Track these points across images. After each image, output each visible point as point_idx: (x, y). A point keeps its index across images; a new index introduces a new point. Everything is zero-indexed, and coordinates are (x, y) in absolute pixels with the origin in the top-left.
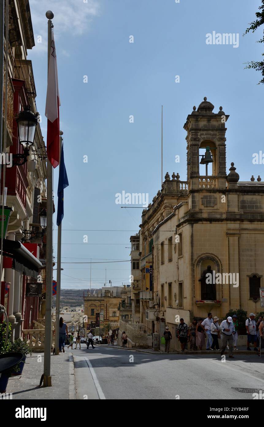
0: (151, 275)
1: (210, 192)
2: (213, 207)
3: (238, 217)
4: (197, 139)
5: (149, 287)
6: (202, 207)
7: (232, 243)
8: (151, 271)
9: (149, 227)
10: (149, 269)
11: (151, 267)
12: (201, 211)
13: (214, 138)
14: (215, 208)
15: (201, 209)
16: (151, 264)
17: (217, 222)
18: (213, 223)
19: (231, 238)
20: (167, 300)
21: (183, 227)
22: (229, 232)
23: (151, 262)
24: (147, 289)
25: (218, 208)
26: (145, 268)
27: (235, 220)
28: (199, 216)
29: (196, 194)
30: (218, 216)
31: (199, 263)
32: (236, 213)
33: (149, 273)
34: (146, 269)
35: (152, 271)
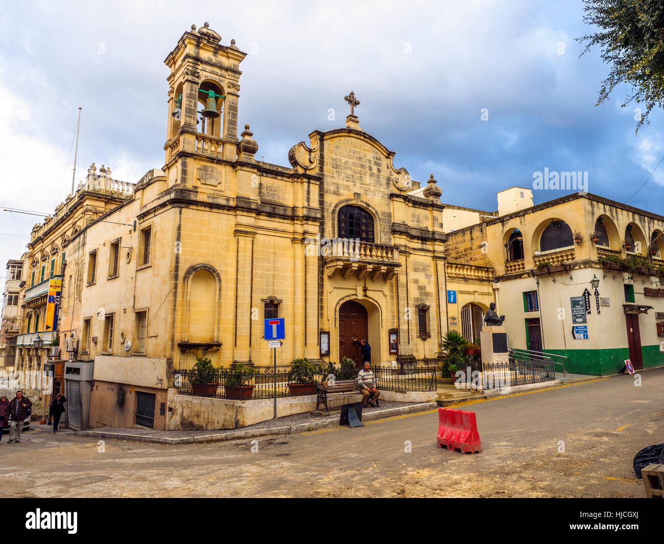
0: (56, 306)
1: (213, 162)
2: (216, 186)
3: (253, 206)
4: (197, 75)
5: (51, 325)
6: (198, 184)
7: (243, 246)
8: (57, 301)
9: (44, 247)
10: (55, 297)
11: (59, 294)
12: (195, 190)
13: (222, 81)
14: (219, 188)
15: (196, 187)
16: (59, 290)
17: (221, 211)
18: (214, 210)
19: (242, 240)
20: (98, 343)
21: (155, 216)
22: (238, 228)
23: (59, 286)
24: (48, 327)
25: (223, 190)
26: (47, 296)
27: (249, 210)
28: (193, 197)
29: (189, 161)
30: (222, 202)
31: (190, 274)
32: (251, 200)
33: (54, 302)
34: (50, 296)
35: (59, 299)
